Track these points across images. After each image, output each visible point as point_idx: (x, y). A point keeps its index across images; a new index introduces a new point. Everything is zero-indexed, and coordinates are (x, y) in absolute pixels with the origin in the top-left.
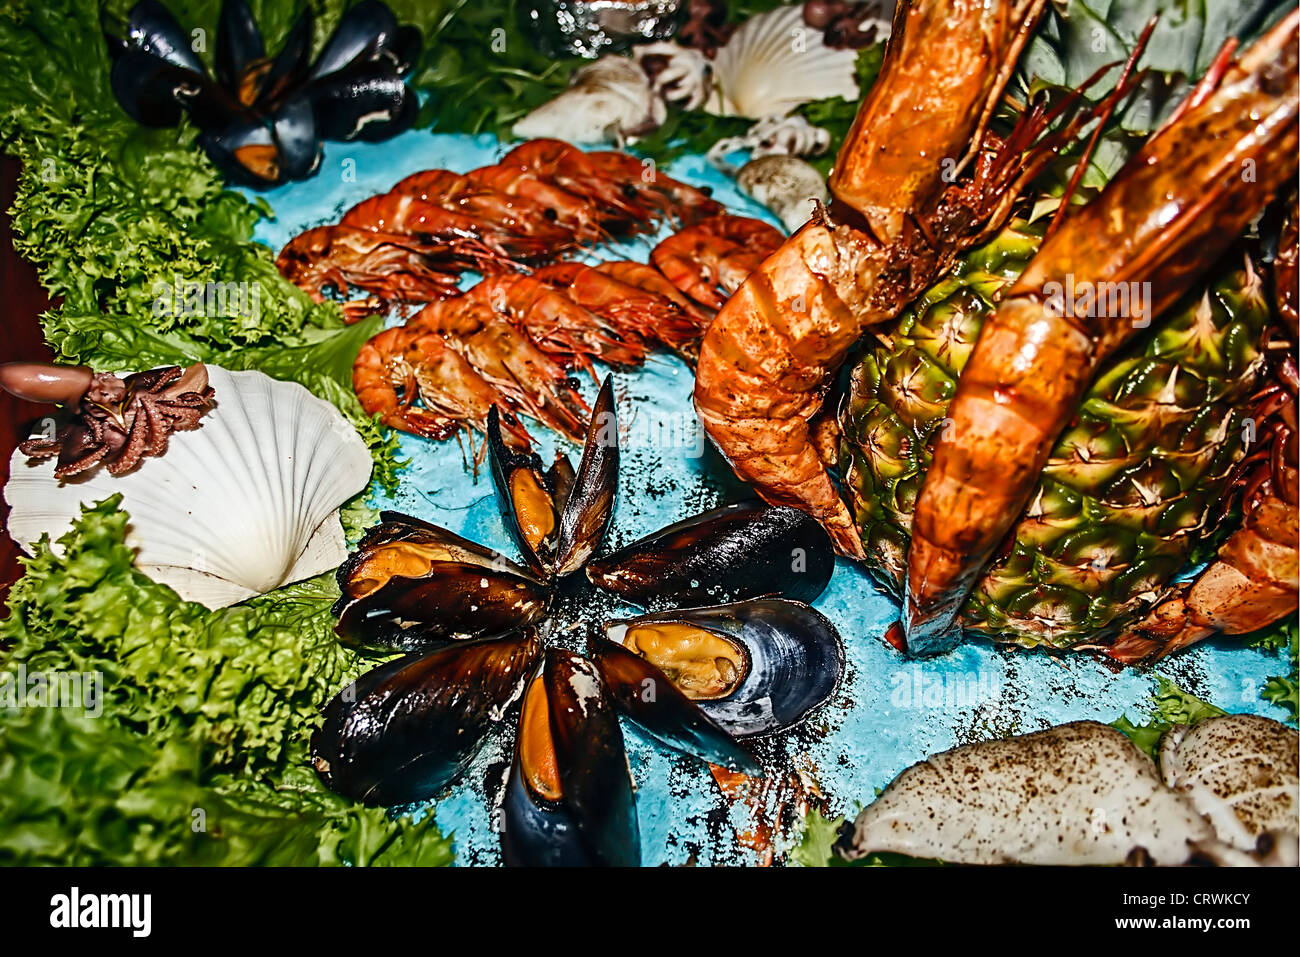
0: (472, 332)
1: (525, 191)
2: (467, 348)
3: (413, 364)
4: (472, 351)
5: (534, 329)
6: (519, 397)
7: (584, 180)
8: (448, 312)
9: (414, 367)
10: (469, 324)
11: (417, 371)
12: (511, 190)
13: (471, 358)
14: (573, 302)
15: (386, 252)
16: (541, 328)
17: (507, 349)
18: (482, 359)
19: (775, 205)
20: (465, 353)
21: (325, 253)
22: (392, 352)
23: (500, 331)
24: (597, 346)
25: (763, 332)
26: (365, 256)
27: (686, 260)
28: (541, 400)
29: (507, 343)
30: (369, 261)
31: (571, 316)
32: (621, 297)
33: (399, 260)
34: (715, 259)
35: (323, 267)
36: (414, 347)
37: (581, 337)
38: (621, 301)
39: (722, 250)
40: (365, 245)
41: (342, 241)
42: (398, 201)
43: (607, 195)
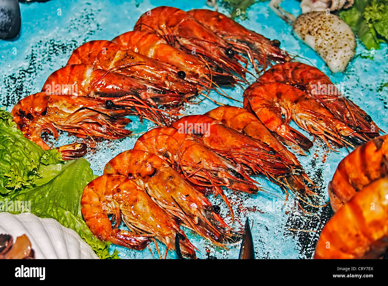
0: (150, 175)
1: (161, 54)
2: (147, 185)
3: (119, 200)
4: (151, 188)
5: (185, 168)
6: (182, 216)
7: (198, 42)
8: (133, 161)
9: (120, 203)
10: (149, 169)
11: (121, 206)
12: (151, 54)
13: (150, 192)
14: (207, 148)
15: (84, 113)
16: (190, 168)
17: (173, 187)
18: (157, 193)
19: (321, 51)
20: (146, 189)
21: (44, 113)
22: (105, 194)
23: (167, 174)
24: (227, 181)
25: (357, 236)
26: (71, 115)
27: (271, 107)
28: (196, 219)
29: (172, 182)
30: (72, 118)
31: (209, 160)
32: (239, 146)
33: (92, 117)
34: (289, 104)
35: (42, 121)
36: (118, 190)
37: (216, 175)
38: (239, 149)
39: (293, 97)
40: (70, 108)
41: (54, 105)
42: (84, 71)
43: (215, 55)
